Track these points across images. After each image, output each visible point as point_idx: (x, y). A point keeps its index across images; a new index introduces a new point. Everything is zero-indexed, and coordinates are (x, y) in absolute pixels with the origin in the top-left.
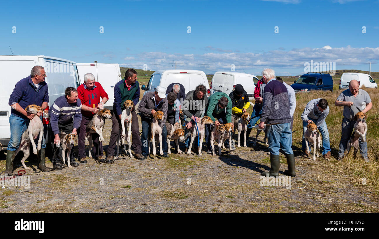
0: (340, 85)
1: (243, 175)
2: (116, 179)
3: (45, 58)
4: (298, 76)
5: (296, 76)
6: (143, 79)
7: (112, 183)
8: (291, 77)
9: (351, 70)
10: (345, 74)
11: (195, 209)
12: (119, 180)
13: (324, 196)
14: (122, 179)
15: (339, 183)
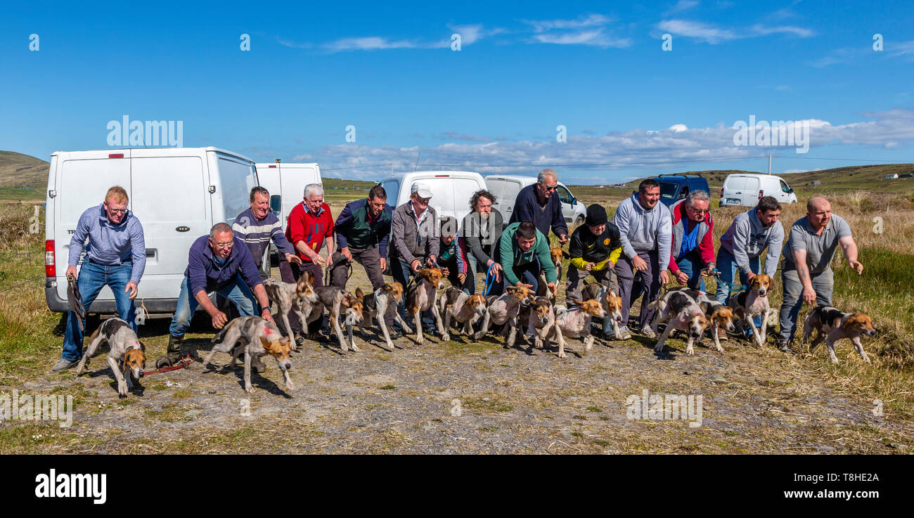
0: (722, 199)
1: (600, 368)
2: (360, 373)
3: (217, 152)
4: (620, 185)
5: (616, 185)
6: (329, 196)
7: (358, 381)
8: (607, 186)
9: (726, 171)
10: (732, 177)
11: (537, 430)
12: (367, 374)
13: (786, 410)
14: (372, 373)
15: (804, 386)
